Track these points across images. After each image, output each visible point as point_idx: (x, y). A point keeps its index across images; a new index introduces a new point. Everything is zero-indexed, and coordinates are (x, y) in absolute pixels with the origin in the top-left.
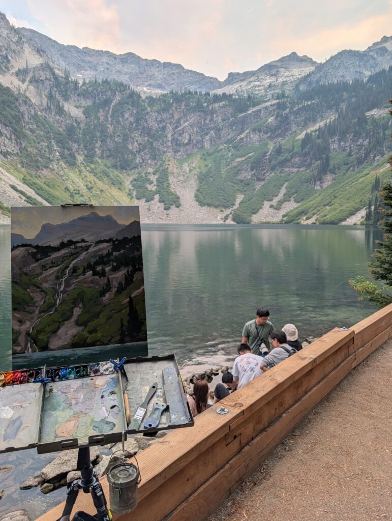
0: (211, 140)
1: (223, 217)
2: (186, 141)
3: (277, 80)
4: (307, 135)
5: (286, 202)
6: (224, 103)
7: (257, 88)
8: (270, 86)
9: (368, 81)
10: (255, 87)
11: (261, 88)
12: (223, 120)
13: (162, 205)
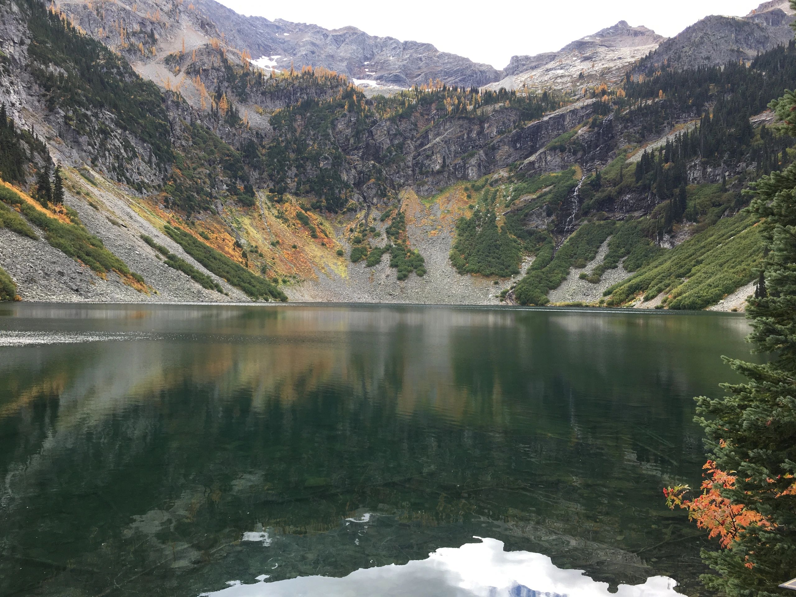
0: (479, 165)
1: (499, 294)
2: (438, 167)
3: (593, 66)
4: (645, 156)
5: (609, 271)
6: (501, 104)
7: (559, 80)
8: (581, 76)
9: (753, 66)
10: (556, 78)
11: (565, 80)
12: (500, 132)
13: (393, 273)
